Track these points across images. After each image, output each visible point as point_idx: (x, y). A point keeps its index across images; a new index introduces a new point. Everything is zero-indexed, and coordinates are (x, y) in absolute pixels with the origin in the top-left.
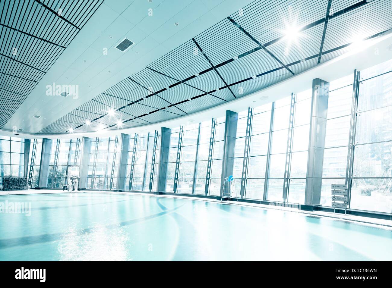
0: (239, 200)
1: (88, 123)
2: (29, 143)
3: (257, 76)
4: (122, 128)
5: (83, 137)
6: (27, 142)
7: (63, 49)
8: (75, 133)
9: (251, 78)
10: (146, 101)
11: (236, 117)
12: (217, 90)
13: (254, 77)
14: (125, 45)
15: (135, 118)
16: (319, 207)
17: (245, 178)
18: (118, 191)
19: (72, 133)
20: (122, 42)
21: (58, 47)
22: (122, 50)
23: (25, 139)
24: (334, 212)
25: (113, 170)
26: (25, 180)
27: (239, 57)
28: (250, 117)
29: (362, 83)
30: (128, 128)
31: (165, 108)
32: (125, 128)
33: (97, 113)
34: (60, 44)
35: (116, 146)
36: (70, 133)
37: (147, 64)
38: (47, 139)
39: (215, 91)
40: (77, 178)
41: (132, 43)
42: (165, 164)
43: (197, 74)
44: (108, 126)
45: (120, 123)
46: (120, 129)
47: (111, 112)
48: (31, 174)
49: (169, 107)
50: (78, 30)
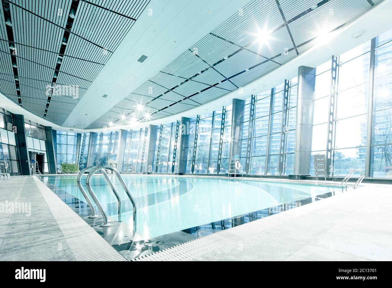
0: (244, 176)
1: (123, 117)
2: (80, 136)
3: (249, 69)
4: (150, 120)
5: (120, 130)
6: (79, 135)
7: (103, 66)
8: (114, 126)
9: (245, 71)
10: (165, 96)
11: (242, 104)
12: (220, 82)
13: (247, 70)
14: (142, 59)
15: (159, 111)
16: (307, 177)
17: (250, 157)
18: (147, 173)
19: (112, 127)
20: (141, 57)
21: (100, 65)
22: (141, 62)
23: (78, 134)
24: (316, 180)
25: (143, 156)
26: (77, 166)
27: (229, 57)
28: (253, 103)
29: (341, 66)
30: (155, 119)
31: (181, 101)
32: (152, 120)
33: (130, 109)
34: (101, 63)
35: (146, 136)
36: (110, 126)
37: (161, 70)
38: (93, 133)
39: (218, 84)
40: (115, 164)
41: (147, 57)
42: (185, 148)
43: (199, 73)
44: (139, 119)
45: (148, 116)
46: (148, 121)
47: (140, 107)
48: (81, 161)
49: (184, 99)
50: (112, 53)
